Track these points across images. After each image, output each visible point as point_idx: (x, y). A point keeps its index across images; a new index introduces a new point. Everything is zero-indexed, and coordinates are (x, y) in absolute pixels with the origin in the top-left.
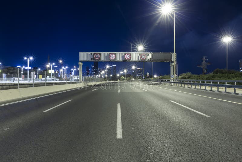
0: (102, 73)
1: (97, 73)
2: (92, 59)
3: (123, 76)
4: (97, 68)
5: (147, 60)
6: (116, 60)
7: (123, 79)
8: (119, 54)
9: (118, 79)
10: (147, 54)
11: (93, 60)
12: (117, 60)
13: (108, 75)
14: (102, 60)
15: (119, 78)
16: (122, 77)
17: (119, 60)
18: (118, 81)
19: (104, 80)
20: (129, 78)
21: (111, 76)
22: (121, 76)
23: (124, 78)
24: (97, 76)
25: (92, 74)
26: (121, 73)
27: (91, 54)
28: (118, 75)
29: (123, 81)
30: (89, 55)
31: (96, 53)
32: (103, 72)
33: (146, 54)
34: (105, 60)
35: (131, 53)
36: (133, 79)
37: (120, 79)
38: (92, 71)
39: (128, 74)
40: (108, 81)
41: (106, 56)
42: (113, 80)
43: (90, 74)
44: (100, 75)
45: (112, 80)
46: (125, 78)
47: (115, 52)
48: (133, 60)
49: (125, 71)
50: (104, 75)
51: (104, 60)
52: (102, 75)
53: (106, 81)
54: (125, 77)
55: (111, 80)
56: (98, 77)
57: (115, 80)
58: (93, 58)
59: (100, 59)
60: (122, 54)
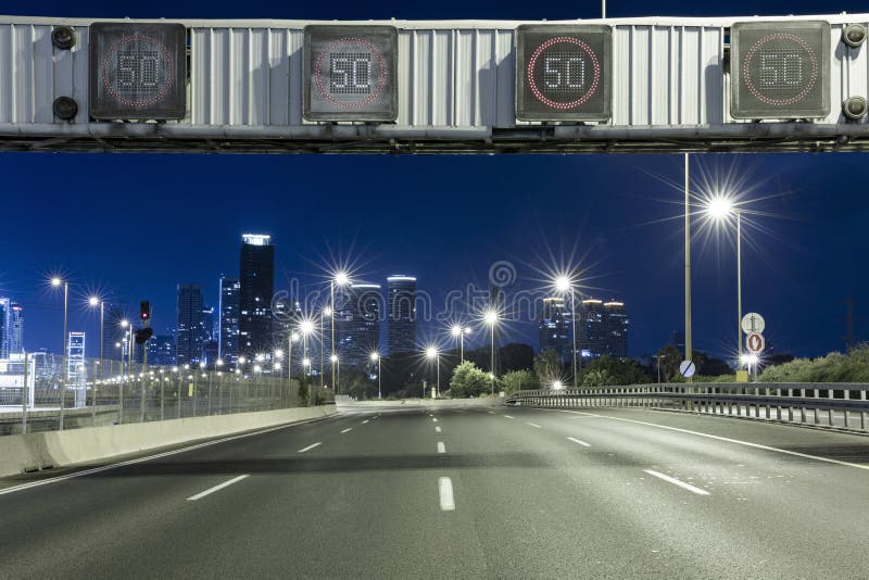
0: (295, 337)
1: (264, 334)
2: (65, 108)
3: (470, 356)
4: (267, 302)
5: (833, 118)
6: (401, 125)
7: (476, 389)
8: (439, 42)
9: (431, 382)
10: (836, 35)
11: (81, 127)
12: (420, 124)
13: (346, 353)
14: (215, 119)
15: (443, 378)
16: (467, 367)
17: (439, 123)
18: (434, 402)
19: (303, 399)
20: (521, 374)
21: (375, 356)
22: (452, 357)
23: (479, 372)
24: (260, 357)
25: (225, 348)
26: (457, 331)
27: (62, 39)
28: (432, 353)
29: (472, 402)
30: (32, 50)
31: (121, 31)
32: (306, 328)
33: (824, 30)
34: (254, 126)
35: (604, 21)
36: (557, 385)
37: (444, 387)
38: (225, 325)
39: (510, 346)
40: (344, 406)
41: (267, 73)
42: (390, 388)
43: (214, 345)
44: (279, 353)
45: (385, 396)
46: (491, 376)
47: (393, 22)
48: (640, 122)
49: (491, 317)
50: (317, 347)
51: (235, 123)
52: (296, 353)
53: (319, 402)
54: (486, 370)
55: (371, 395)
56: (267, 365)
57: (409, 396)
58: (82, 96)
59: (180, 111)
60: (483, 41)
